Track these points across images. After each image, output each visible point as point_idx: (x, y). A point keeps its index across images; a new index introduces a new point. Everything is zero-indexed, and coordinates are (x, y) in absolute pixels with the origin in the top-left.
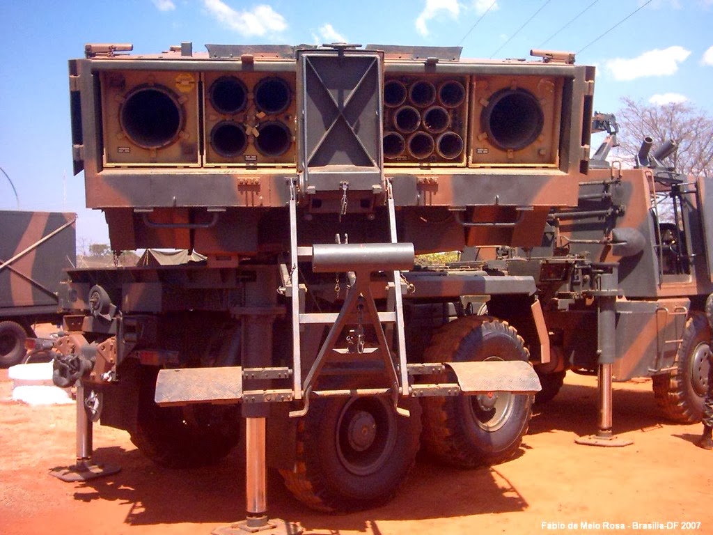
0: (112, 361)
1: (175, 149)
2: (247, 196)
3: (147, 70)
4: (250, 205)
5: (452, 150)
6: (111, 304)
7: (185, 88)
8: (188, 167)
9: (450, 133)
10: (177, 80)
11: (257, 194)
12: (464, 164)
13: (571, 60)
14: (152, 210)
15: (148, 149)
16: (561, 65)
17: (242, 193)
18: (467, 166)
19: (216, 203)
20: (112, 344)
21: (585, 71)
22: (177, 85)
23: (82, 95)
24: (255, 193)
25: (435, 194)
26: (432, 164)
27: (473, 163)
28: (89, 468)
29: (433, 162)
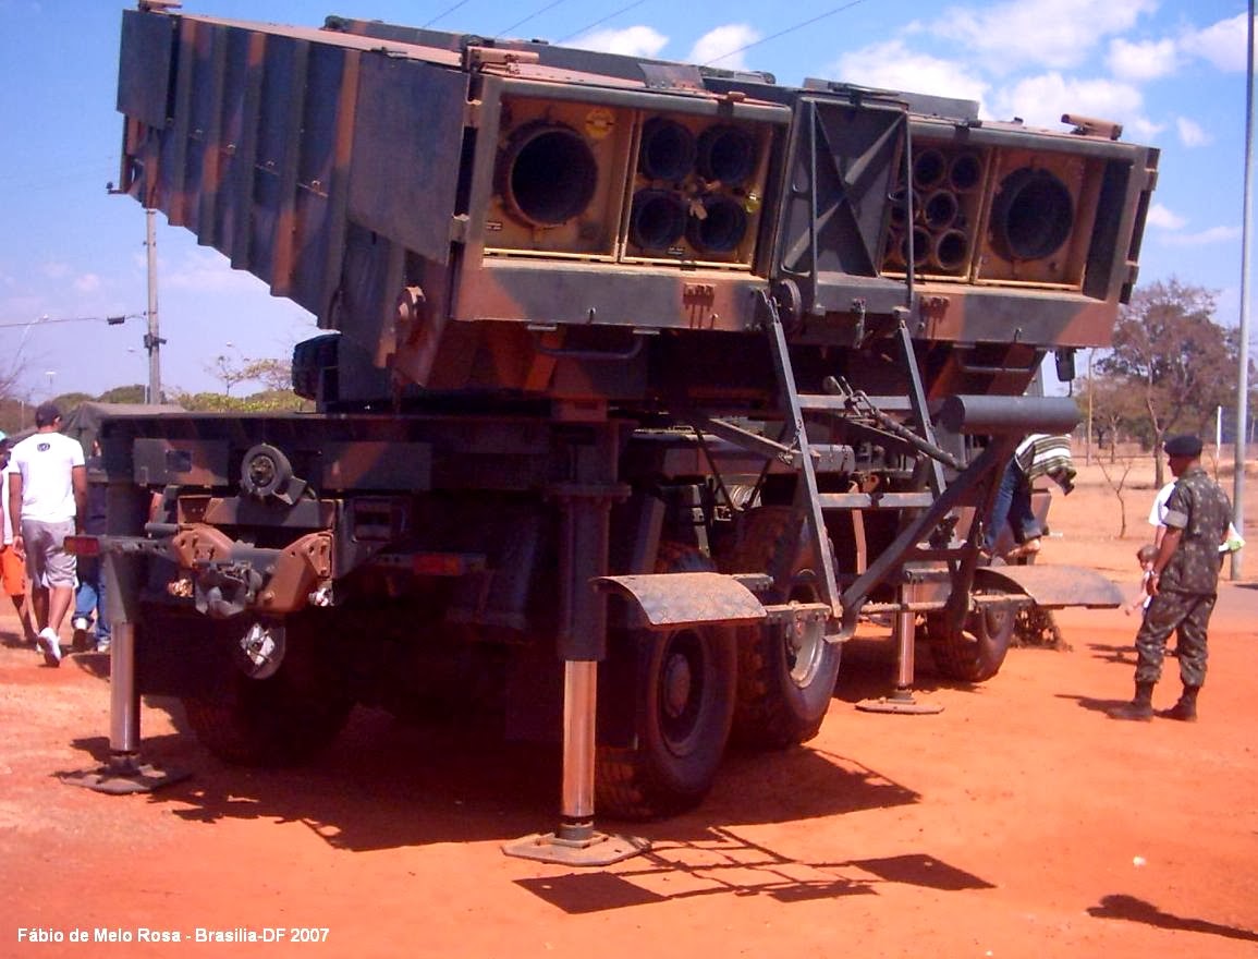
0: (323, 572)
1: (569, 230)
2: (693, 312)
3: (547, 98)
4: (696, 327)
5: (953, 257)
6: (293, 477)
7: (597, 131)
8: (597, 261)
9: (953, 231)
10: (589, 117)
11: (708, 310)
12: (964, 278)
13: (1116, 132)
14: (554, 328)
15: (531, 227)
16: (1103, 140)
17: (687, 308)
18: (970, 282)
19: (646, 322)
20: (325, 543)
21: (1146, 154)
22: (588, 125)
23: (480, 134)
24: (705, 308)
25: (941, 321)
26: (927, 277)
27: (979, 278)
28: (141, 768)
29: (927, 273)
